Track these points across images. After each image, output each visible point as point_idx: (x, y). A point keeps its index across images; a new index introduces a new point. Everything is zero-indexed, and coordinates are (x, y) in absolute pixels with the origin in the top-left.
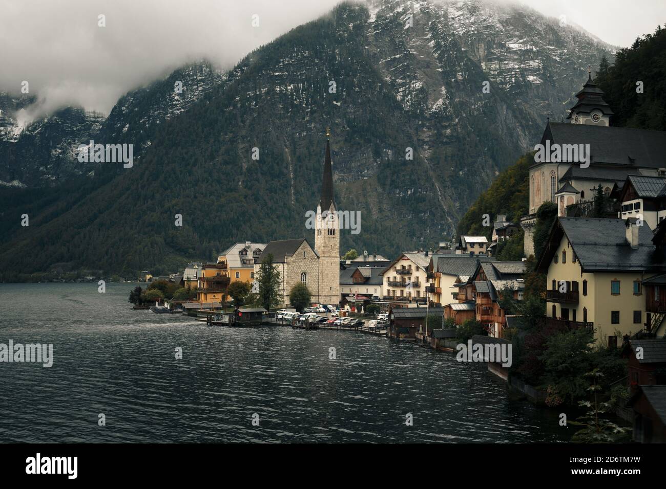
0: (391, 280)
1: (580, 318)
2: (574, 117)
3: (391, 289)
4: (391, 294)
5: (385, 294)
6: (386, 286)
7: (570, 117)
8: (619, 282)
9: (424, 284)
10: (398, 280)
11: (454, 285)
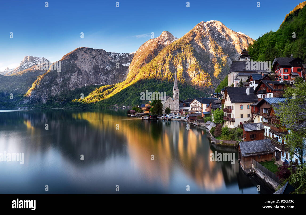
0: (192, 106)
1: (232, 117)
2: (240, 59)
3: (192, 108)
4: (192, 109)
5: (191, 109)
6: (191, 108)
7: (239, 59)
8: (243, 105)
9: (200, 106)
10: (194, 106)
11: (205, 107)
